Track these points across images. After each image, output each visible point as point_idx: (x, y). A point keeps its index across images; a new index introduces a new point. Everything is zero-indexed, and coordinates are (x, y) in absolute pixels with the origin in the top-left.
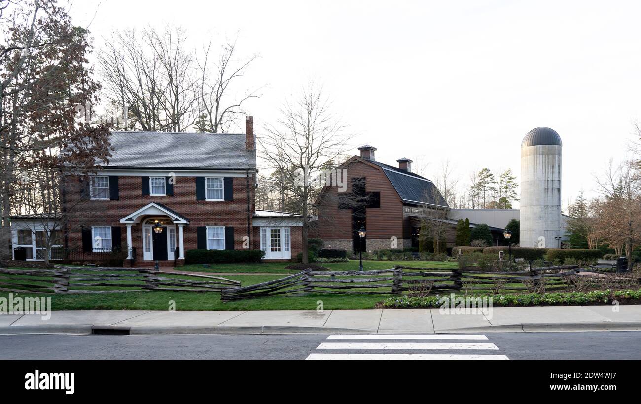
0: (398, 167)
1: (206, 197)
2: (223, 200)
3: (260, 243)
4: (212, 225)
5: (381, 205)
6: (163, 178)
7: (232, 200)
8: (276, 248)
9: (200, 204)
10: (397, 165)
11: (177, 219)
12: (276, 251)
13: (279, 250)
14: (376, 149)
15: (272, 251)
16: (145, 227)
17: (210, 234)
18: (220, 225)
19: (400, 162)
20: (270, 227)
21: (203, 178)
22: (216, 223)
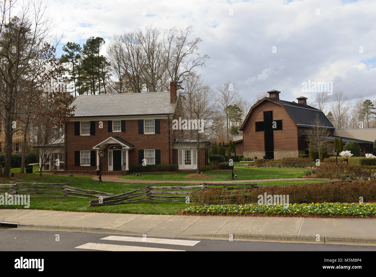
0: (298, 103)
1: (144, 132)
2: (154, 133)
3: (178, 160)
4: (147, 149)
5: (284, 128)
6: (120, 122)
7: (159, 133)
8: (188, 162)
9: (140, 136)
10: (297, 102)
11: (124, 146)
12: (188, 164)
13: (190, 164)
14: (280, 92)
15: (186, 164)
16: (109, 151)
17: (146, 154)
18: (152, 149)
19: (299, 99)
20: (184, 149)
21: (143, 121)
22: (150, 147)
